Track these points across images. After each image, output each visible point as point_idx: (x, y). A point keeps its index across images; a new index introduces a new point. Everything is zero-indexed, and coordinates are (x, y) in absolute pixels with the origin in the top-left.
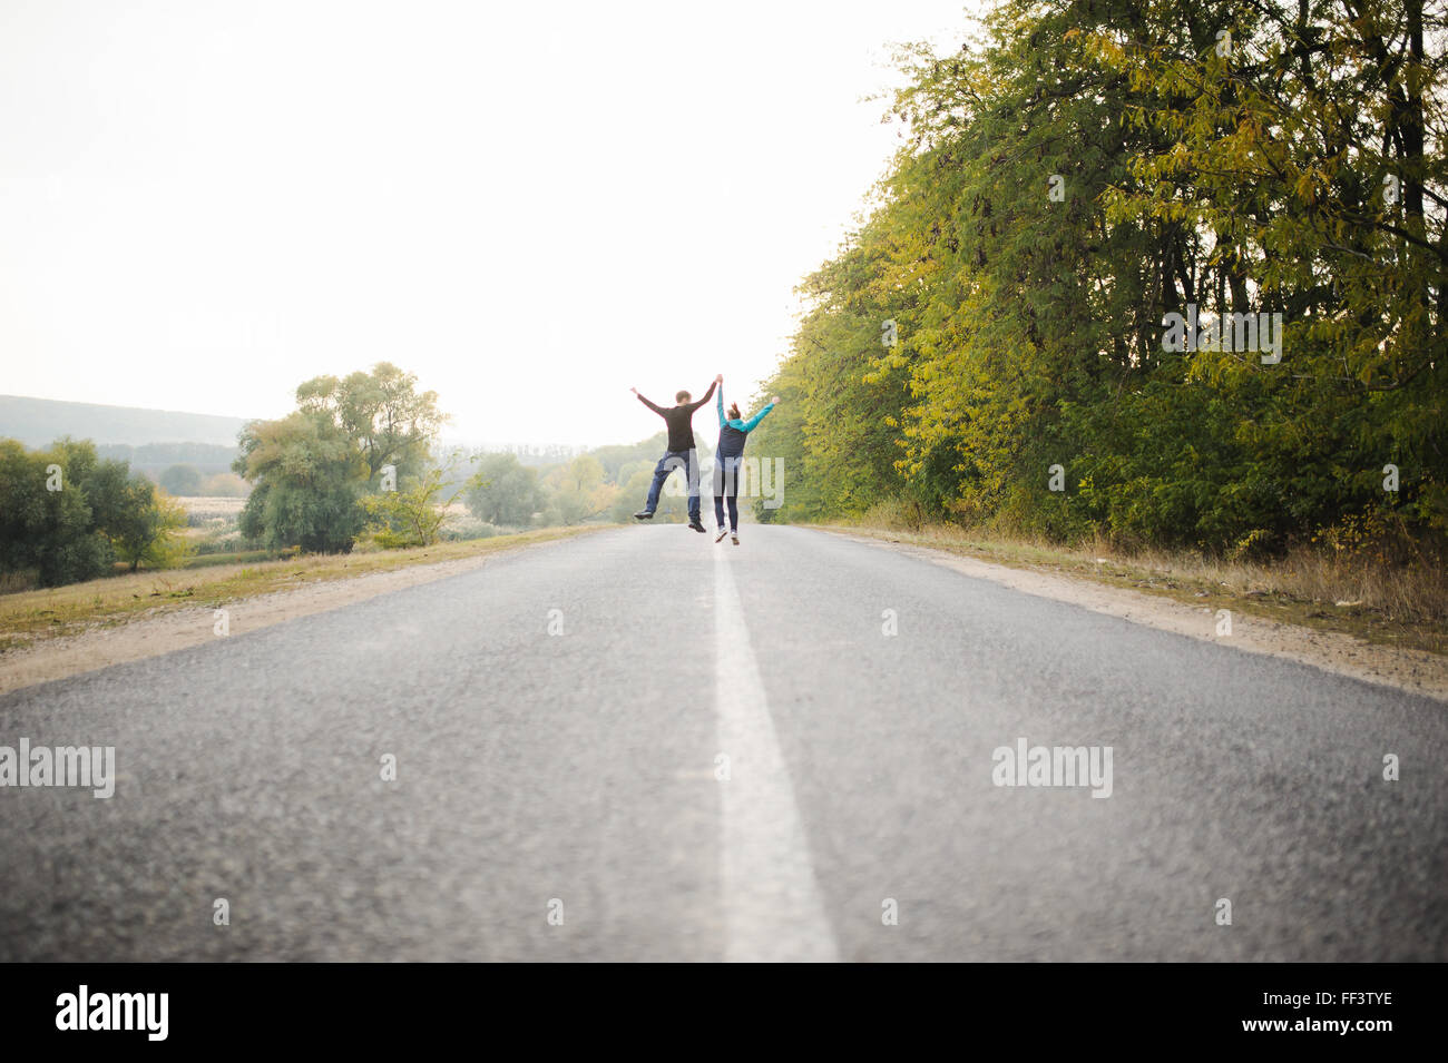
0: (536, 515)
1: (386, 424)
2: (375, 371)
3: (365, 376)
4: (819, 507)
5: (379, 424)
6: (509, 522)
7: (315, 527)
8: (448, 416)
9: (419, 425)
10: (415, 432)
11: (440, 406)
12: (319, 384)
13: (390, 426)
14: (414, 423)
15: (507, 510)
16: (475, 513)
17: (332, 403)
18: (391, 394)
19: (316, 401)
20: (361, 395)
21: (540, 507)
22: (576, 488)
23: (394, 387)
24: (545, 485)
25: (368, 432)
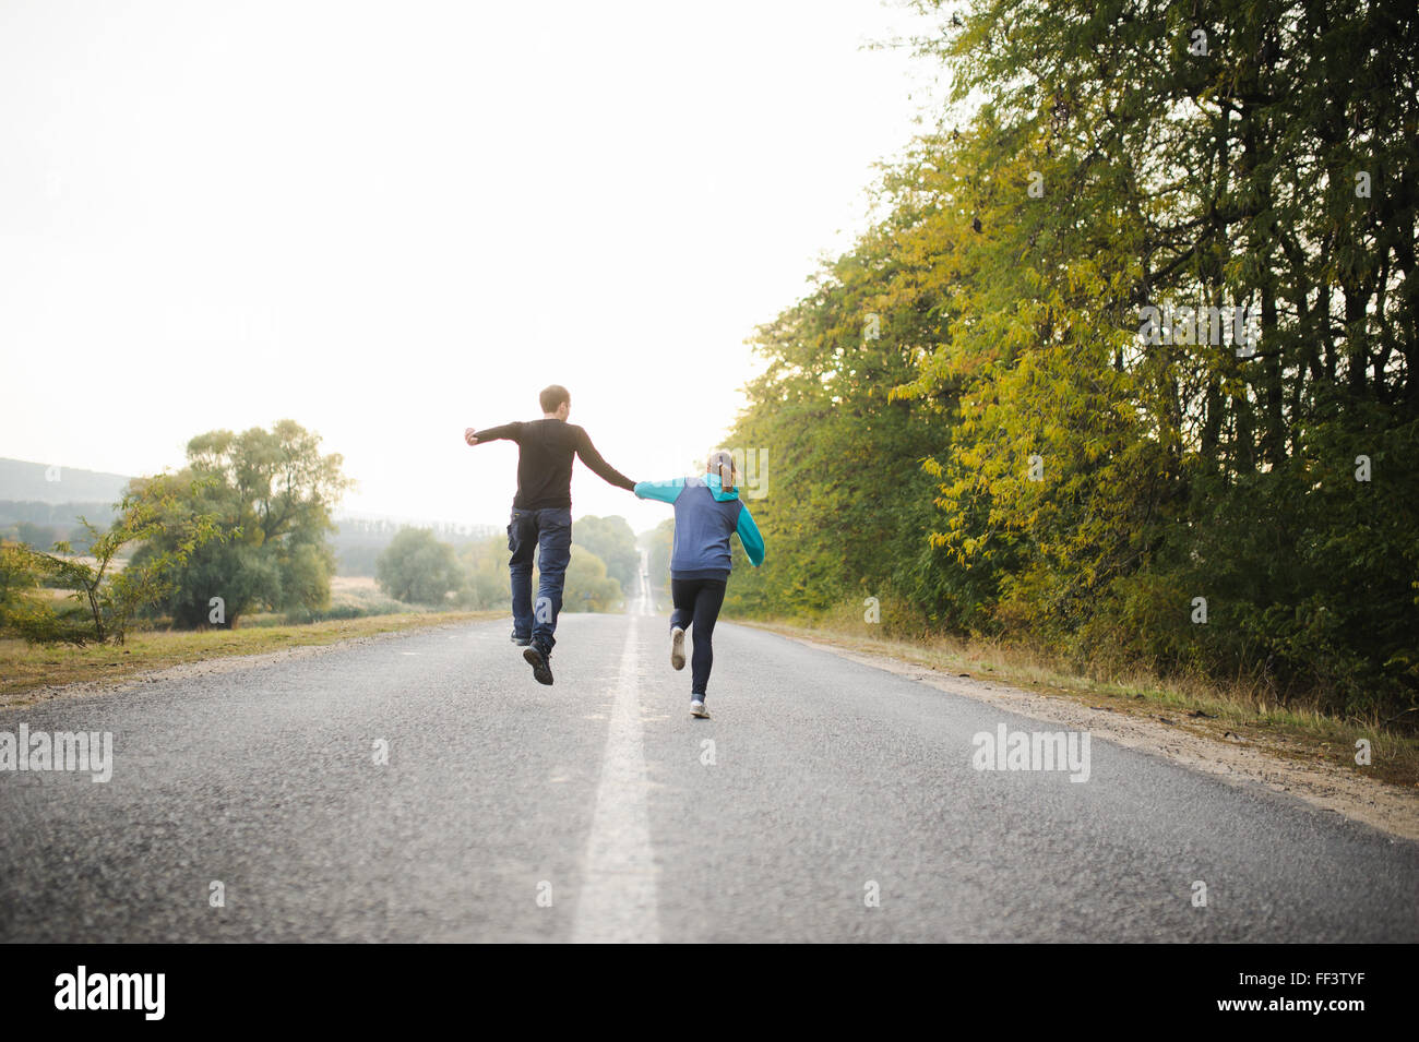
0: (451, 595)
1: (284, 487)
2: (275, 429)
3: (264, 432)
5: (276, 487)
6: (421, 600)
8: (352, 482)
9: (320, 489)
10: (316, 497)
11: (345, 470)
12: (213, 439)
13: (289, 488)
14: (315, 487)
15: (418, 587)
16: (384, 590)
17: (226, 461)
18: (291, 455)
19: (209, 457)
20: (258, 453)
21: (453, 586)
22: (495, 566)
23: (296, 447)
24: (461, 563)
25: (264, 493)
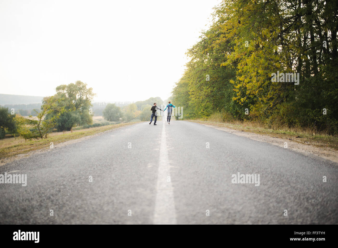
0: (121, 119)
1: (79, 97)
2: (76, 83)
3: (73, 84)
4: (193, 115)
5: (78, 97)
6: (114, 120)
7: (61, 123)
8: (95, 94)
9: (88, 96)
10: (87, 98)
11: (93, 92)
12: (62, 87)
13: (81, 97)
14: (87, 96)
15: (113, 117)
16: (105, 119)
17: (65, 92)
18: (80, 89)
19: (61, 91)
20: (72, 89)
21: (121, 117)
22: (130, 111)
23: (81, 87)
24: (122, 111)
25: (75, 98)
